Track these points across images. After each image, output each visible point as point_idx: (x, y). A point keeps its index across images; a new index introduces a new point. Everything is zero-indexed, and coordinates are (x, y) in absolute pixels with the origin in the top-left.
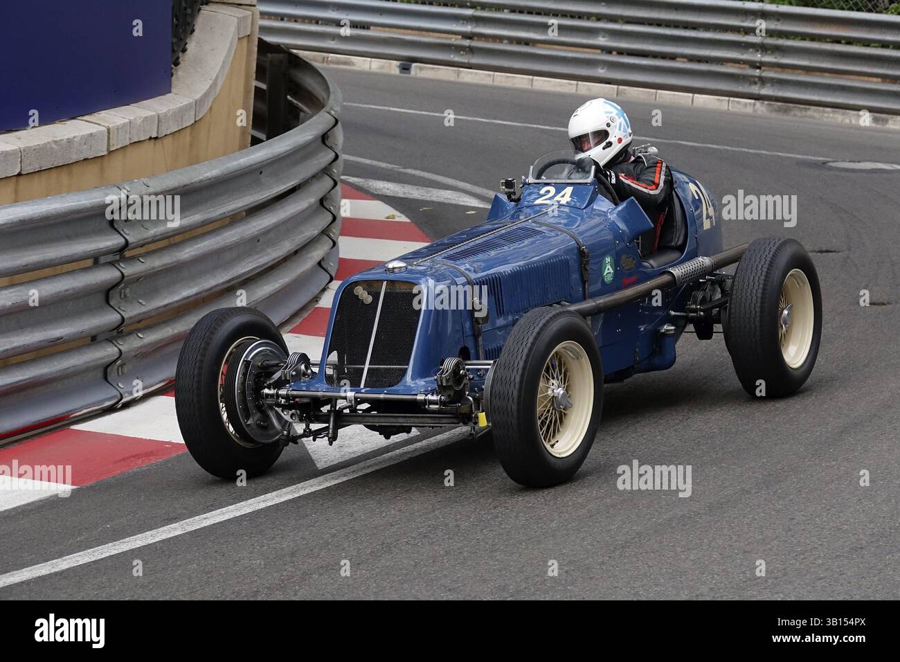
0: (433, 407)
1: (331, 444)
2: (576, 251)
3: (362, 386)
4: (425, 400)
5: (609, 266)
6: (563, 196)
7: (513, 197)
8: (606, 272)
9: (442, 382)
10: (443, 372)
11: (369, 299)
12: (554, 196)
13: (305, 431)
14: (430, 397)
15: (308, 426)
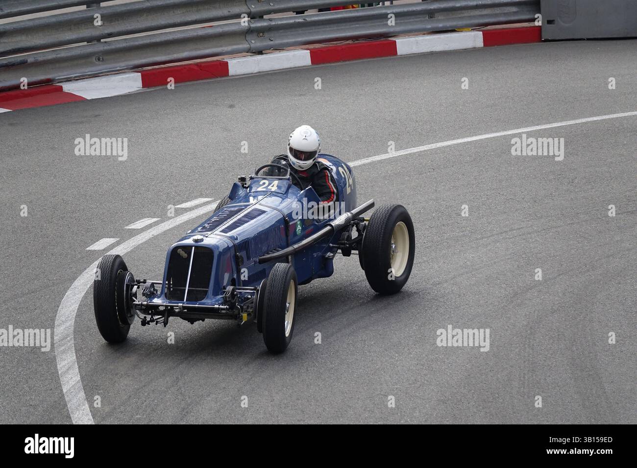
0: (223, 311)
1: (165, 327)
2: (283, 221)
3: (185, 300)
4: (219, 308)
5: (299, 226)
6: (273, 186)
7: (245, 185)
8: (298, 229)
9: (226, 299)
10: (226, 294)
11: (185, 255)
12: (268, 186)
13: (151, 319)
14: (221, 306)
15: (152, 317)
